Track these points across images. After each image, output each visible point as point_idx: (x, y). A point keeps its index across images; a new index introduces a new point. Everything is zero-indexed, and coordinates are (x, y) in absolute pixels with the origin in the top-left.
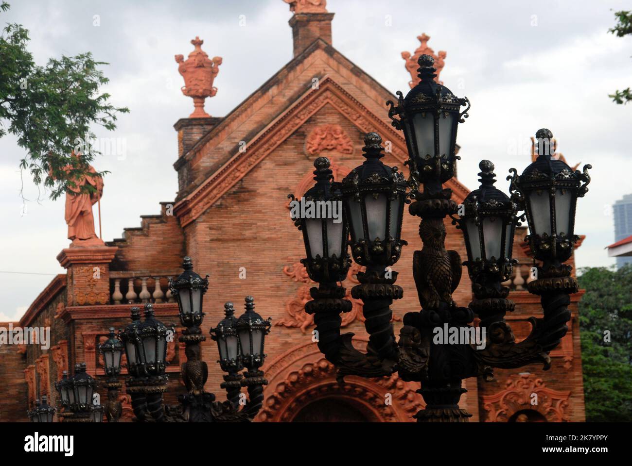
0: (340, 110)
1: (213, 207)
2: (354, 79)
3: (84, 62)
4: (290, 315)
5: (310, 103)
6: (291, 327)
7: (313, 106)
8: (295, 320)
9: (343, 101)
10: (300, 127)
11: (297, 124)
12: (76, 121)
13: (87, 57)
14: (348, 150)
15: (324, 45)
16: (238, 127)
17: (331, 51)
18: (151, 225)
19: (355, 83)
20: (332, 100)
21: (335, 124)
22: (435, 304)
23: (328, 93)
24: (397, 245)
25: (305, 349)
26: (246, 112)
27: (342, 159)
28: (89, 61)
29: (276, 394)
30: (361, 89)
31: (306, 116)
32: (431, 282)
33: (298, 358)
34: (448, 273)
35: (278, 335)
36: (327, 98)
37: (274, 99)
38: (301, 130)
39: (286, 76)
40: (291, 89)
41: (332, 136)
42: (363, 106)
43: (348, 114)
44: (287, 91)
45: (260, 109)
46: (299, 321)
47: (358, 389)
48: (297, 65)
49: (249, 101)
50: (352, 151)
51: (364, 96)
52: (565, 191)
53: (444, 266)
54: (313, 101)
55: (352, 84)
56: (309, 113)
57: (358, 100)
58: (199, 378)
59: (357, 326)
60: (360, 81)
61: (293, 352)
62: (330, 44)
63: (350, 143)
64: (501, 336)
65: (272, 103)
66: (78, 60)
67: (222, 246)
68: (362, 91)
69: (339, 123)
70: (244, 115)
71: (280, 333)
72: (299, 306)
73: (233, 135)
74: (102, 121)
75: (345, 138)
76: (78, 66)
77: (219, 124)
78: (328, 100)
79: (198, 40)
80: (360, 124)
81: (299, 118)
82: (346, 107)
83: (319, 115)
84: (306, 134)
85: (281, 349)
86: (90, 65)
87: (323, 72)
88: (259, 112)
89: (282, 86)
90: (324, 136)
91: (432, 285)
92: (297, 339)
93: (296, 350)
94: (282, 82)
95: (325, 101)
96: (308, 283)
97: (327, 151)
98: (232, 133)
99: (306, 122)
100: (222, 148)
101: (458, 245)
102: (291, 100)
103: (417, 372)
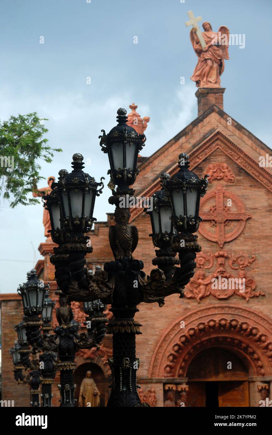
0: (226, 153)
1: (140, 217)
2: (237, 132)
3: (32, 119)
4: (189, 289)
5: (207, 148)
6: (190, 298)
7: (208, 150)
9: (228, 147)
10: (199, 164)
11: (197, 162)
12: (29, 157)
13: (34, 115)
14: (231, 180)
15: (217, 110)
16: (158, 164)
17: (222, 114)
18: (100, 228)
19: (237, 135)
20: (222, 147)
21: (223, 162)
22: (121, 257)
23: (218, 142)
24: (89, 220)
25: (199, 313)
26: (164, 154)
27: (227, 186)
28: (35, 118)
29: (179, 343)
30: (241, 139)
31: (203, 156)
32: (118, 244)
33: (194, 319)
34: (129, 239)
35: (182, 303)
36: (218, 145)
37: (183, 145)
38: (200, 166)
39: (191, 130)
40: (194, 139)
41: (221, 170)
42: (242, 151)
43: (232, 155)
44: (192, 140)
45: (173, 152)
46: (196, 294)
47: (236, 341)
48: (199, 123)
49: (166, 146)
50: (234, 180)
51: (243, 144)
52: (193, 190)
53: (127, 235)
54: (209, 146)
55: (236, 136)
56: (205, 155)
57: (239, 146)
59: (235, 298)
60: (241, 134)
61: (191, 314)
62: (222, 109)
63: (233, 175)
64: (157, 277)
65: (182, 148)
66: (29, 117)
67: (145, 242)
68: (242, 141)
69: (226, 162)
70: (162, 156)
71: (183, 302)
72: (196, 284)
73: (155, 169)
74: (44, 157)
75: (229, 171)
76: (28, 121)
77: (146, 161)
78: (218, 146)
79: (133, 106)
80: (240, 163)
81: (199, 158)
82: (230, 151)
83: (213, 156)
84: (203, 169)
85: (183, 313)
86: (36, 120)
87: (216, 128)
88: (172, 154)
89: (188, 136)
90: (215, 170)
91: (119, 246)
92: (194, 306)
93: (193, 313)
94: (188, 134)
95: (217, 147)
96: (203, 269)
97: (217, 180)
98: (154, 167)
99: (203, 161)
100: (148, 178)
102: (194, 146)
103: (105, 297)
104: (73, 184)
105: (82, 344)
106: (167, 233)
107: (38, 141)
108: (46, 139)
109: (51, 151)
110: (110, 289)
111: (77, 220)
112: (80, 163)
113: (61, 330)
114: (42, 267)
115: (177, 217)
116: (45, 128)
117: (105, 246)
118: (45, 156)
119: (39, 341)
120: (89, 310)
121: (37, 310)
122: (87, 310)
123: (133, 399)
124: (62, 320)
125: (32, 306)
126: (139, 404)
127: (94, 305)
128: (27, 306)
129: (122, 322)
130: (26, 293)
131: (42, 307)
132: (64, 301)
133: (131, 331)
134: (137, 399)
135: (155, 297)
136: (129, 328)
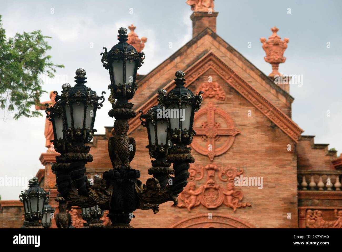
0: (218, 73)
1: (136, 131)
2: (229, 54)
3: (36, 36)
4: (181, 199)
5: (200, 68)
6: (182, 207)
7: (201, 70)
8: (184, 203)
9: (220, 67)
10: (192, 83)
12: (33, 72)
13: (38, 33)
14: (222, 98)
15: (210, 32)
16: (154, 82)
17: (214, 36)
18: (98, 141)
19: (229, 57)
20: (214, 67)
21: (215, 81)
22: (119, 167)
23: (211, 62)
24: (90, 132)
25: (190, 221)
26: (160, 72)
27: (218, 104)
28: (40, 35)
30: (232, 60)
31: (196, 75)
32: (117, 154)
35: (173, 212)
36: (210, 65)
37: (178, 65)
38: (193, 85)
39: (186, 51)
40: (188, 59)
41: (212, 89)
42: (232, 71)
43: (223, 75)
44: (186, 60)
45: (169, 71)
46: (187, 204)
48: (193, 44)
49: (162, 65)
51: (234, 65)
52: (188, 105)
54: (202, 66)
55: (227, 57)
56: (199, 74)
57: (230, 67)
58: (66, 223)
59: (223, 208)
60: (232, 55)
61: (182, 223)
62: (214, 31)
63: (224, 94)
64: (153, 186)
65: (177, 67)
66: (33, 34)
67: (140, 155)
68: (233, 62)
69: (217, 81)
70: (158, 74)
71: (174, 211)
72: (187, 194)
73: (151, 86)
74: (47, 73)
75: (220, 90)
76: (33, 38)
77: (143, 79)
78: (211, 67)
79: (132, 26)
80: (230, 82)
81: (192, 77)
82: (222, 71)
83: (205, 75)
84: (196, 87)
85: (175, 221)
86: (40, 38)
87: (209, 49)
88: (168, 73)
89: (183, 57)
90: (207, 89)
91: (118, 156)
92: (185, 215)
93: (184, 222)
94: (183, 54)
95: (209, 67)
97: (209, 98)
98: (150, 85)
99: (196, 80)
100: (144, 94)
101: (289, 160)
102: (188, 66)
103: (103, 204)
104: (76, 97)
106: (163, 145)
107: (42, 57)
108: (50, 56)
109: (53, 67)
110: (108, 195)
111: (79, 131)
112: (82, 78)
114: (43, 176)
115: (172, 130)
116: (49, 45)
117: (102, 157)
118: (49, 72)
120: (87, 216)
121: (37, 215)
122: (85, 216)
124: (61, 225)
125: (33, 211)
127: (92, 212)
128: (29, 211)
129: (119, 227)
130: (28, 200)
131: (42, 213)
132: (64, 208)
135: (150, 204)
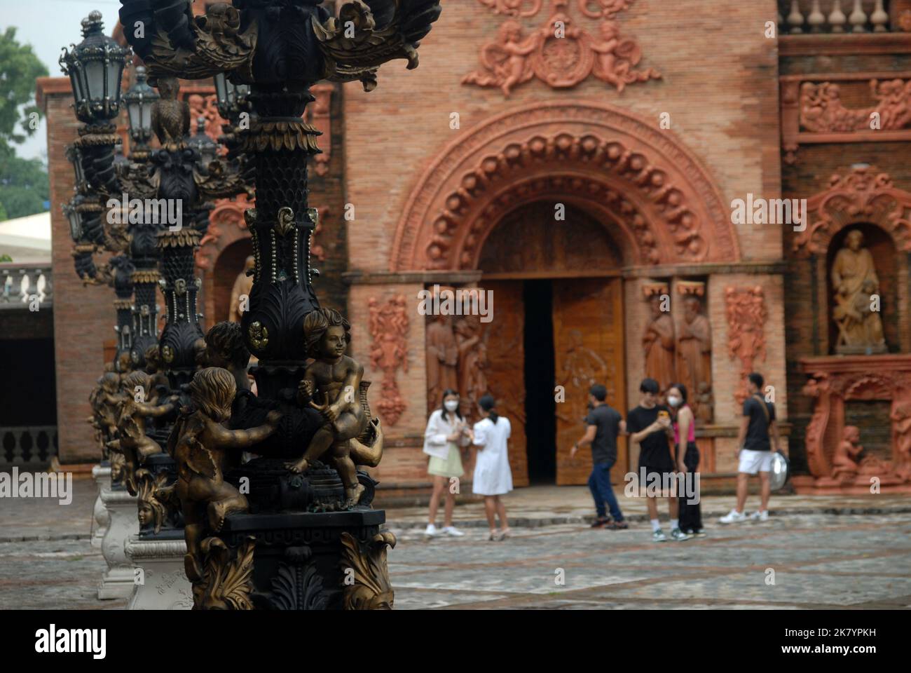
4: (486, 67)
6: (488, 86)
8: (494, 75)
25: (508, 121)
29: (461, 190)
33: (498, 134)
35: (467, 98)
46: (499, 77)
47: (594, 186)
59: (591, 86)
61: (489, 125)
71: (470, 95)
72: (500, 53)
85: (471, 120)
92: (496, 105)
93: (494, 123)
103: (235, 69)
105: (213, 187)
110: (245, 48)
113: (164, 154)
119: (112, 179)
120: (229, 108)
121: (104, 107)
122: (226, 109)
123: (303, 300)
124: (165, 130)
125: (93, 98)
126: (315, 312)
127: (240, 97)
128: (83, 98)
129: (275, 126)
130: (79, 68)
131: (116, 101)
132: (170, 88)
133: (297, 147)
134: (310, 301)
135: (353, 67)
136: (292, 139)
